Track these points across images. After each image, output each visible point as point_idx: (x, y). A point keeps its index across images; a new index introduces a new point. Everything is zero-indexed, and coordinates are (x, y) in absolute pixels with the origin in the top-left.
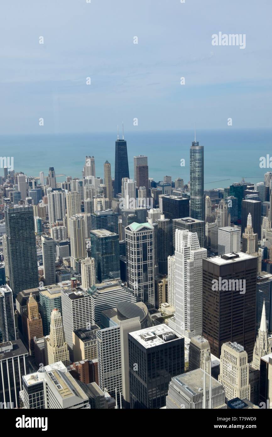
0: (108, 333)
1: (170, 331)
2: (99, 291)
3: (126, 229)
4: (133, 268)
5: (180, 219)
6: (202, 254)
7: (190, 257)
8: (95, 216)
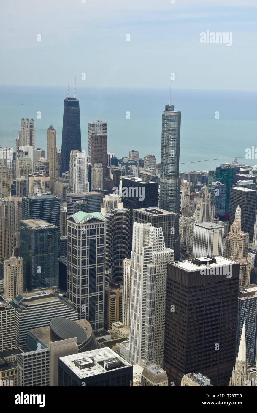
0: (32, 357)
1: (114, 357)
2: (26, 303)
3: (69, 219)
4: (76, 274)
5: (143, 209)
6: (167, 257)
7: (152, 261)
8: (28, 200)
